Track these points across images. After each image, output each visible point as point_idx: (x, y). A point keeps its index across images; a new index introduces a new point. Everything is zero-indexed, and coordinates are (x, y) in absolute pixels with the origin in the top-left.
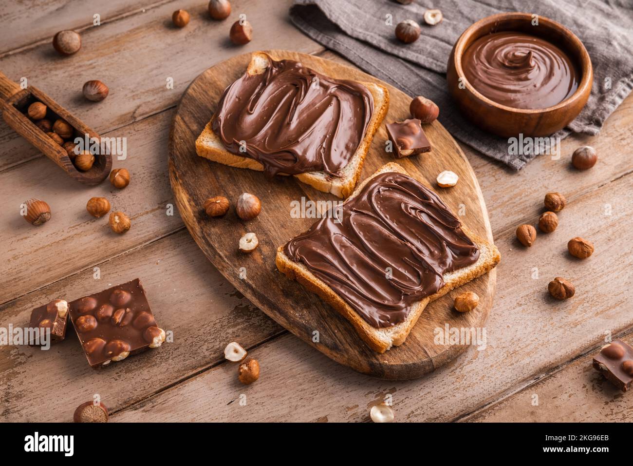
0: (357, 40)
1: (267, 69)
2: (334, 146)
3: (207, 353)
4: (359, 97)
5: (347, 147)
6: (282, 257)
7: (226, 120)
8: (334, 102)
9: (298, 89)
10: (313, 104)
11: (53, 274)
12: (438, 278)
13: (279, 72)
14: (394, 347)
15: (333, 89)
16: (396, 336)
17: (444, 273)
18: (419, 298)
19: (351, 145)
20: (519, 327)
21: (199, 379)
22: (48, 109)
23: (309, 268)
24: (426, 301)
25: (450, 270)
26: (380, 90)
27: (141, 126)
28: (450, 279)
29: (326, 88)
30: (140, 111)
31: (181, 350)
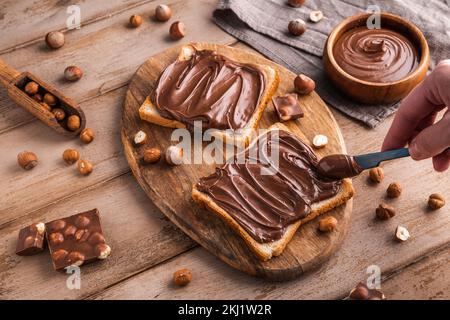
0: (261, 33)
1: (192, 56)
2: (236, 111)
3: (142, 261)
4: (256, 75)
5: (246, 112)
6: (196, 192)
7: (161, 94)
8: (238, 80)
9: (213, 71)
10: (224, 81)
11: (37, 203)
12: (306, 207)
13: (200, 59)
14: (274, 257)
15: (238, 70)
16: (275, 249)
17: (312, 203)
18: (293, 222)
19: (249, 111)
20: (368, 242)
21: (135, 279)
22: (40, 87)
23: (215, 200)
24: (298, 224)
25: (317, 201)
26: (272, 71)
27: (104, 98)
28: (316, 207)
29: (233, 69)
30: (104, 87)
31: (124, 258)
